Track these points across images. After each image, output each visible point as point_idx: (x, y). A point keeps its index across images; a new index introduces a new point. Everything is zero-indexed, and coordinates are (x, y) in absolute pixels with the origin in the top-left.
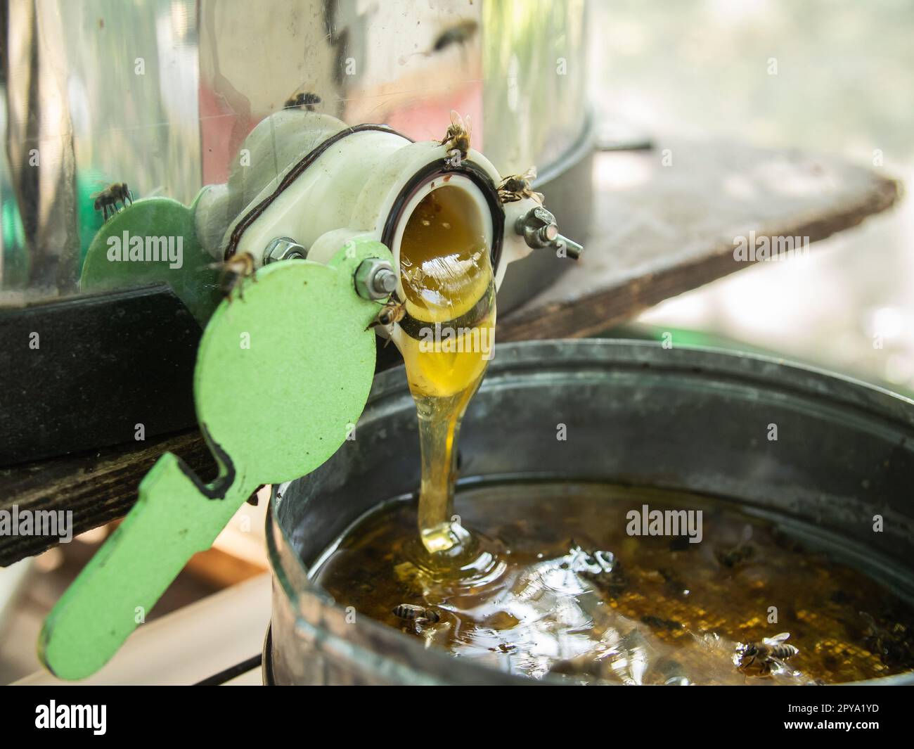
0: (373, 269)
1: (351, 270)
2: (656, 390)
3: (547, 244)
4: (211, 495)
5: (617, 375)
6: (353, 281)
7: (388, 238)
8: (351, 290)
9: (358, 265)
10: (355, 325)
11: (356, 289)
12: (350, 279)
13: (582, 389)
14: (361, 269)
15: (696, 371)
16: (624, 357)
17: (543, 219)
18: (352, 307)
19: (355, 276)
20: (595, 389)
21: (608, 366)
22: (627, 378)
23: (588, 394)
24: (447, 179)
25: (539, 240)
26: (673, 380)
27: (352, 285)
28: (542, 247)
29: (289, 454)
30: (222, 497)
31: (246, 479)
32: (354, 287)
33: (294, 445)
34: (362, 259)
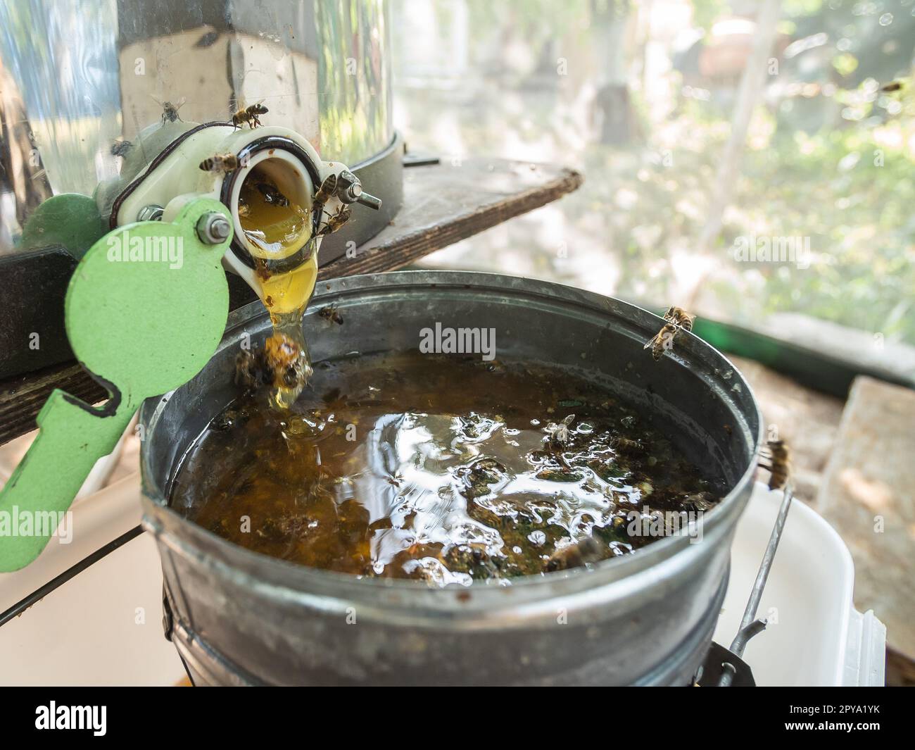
0: (209, 221)
1: (192, 224)
2: (442, 302)
3: (356, 199)
4: (102, 414)
5: (415, 294)
6: (196, 232)
7: (225, 198)
8: (195, 240)
9: (197, 219)
10: (205, 266)
11: (200, 239)
12: (192, 231)
13: (392, 305)
14: (201, 222)
15: (468, 287)
16: (418, 282)
17: (348, 179)
18: (199, 253)
19: (196, 229)
20: (401, 304)
21: (408, 288)
22: (423, 296)
23: (397, 308)
24: (271, 153)
25: (348, 196)
26: (453, 294)
27: (195, 235)
28: (353, 202)
29: (167, 371)
30: (114, 414)
31: (132, 396)
32: (197, 237)
33: (169, 364)
34: (200, 215)
